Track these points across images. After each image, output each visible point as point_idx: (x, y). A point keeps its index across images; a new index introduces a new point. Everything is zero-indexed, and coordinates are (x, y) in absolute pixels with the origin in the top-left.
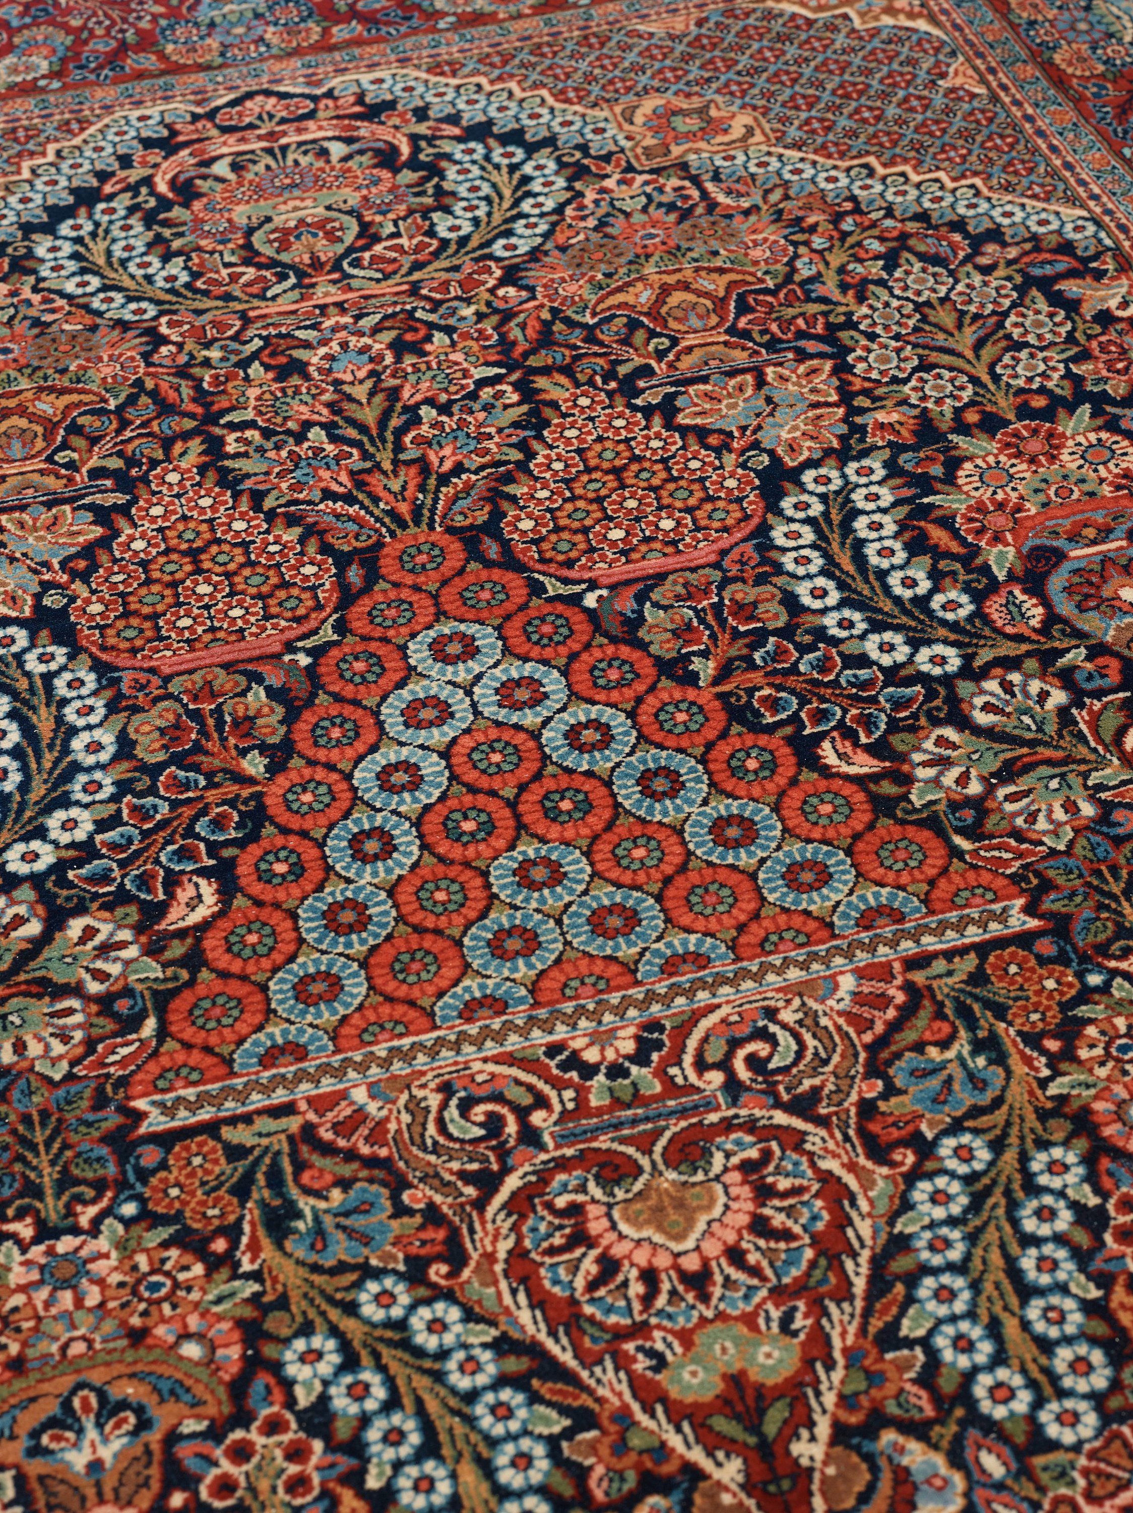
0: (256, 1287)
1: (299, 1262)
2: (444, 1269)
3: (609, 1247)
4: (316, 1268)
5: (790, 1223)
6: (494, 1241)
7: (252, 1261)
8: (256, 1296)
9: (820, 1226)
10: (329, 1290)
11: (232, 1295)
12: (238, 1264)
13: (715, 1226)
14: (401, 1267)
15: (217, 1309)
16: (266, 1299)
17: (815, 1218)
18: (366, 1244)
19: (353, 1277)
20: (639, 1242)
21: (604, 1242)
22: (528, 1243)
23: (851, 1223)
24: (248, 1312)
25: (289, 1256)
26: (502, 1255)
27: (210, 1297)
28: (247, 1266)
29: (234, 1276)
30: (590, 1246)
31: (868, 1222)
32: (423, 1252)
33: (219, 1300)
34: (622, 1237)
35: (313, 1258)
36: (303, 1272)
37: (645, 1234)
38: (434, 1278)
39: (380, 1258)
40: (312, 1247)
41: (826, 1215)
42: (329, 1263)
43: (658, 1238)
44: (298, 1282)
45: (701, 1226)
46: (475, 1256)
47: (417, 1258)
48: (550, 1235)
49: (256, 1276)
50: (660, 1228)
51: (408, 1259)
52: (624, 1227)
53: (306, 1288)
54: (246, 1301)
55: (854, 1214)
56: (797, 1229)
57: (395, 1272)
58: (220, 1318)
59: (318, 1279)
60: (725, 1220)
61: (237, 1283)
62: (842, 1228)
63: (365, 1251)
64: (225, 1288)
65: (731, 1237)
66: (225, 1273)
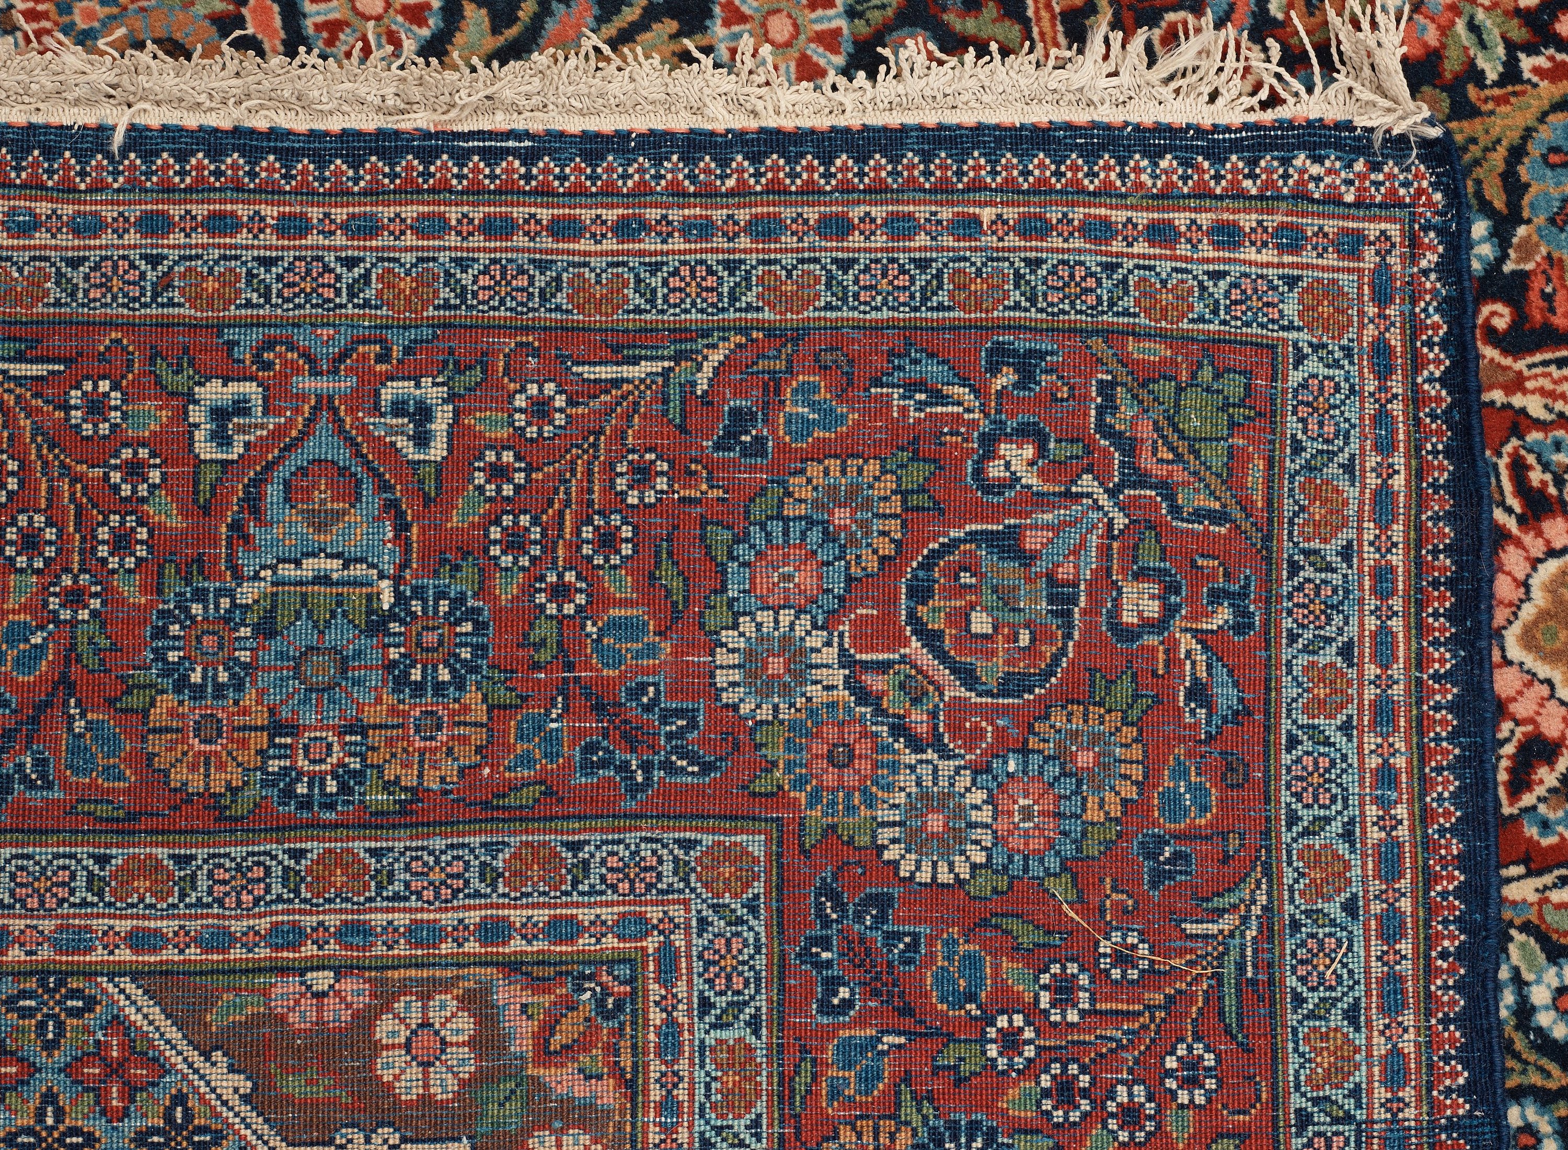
0: (1492, 76)
1: (1528, 133)
2: (1501, 324)
3: (1519, 544)
4: (1517, 153)
5: (1540, 791)
6: (1542, 391)
7: (1536, 70)
8: (1478, 77)
9: (1532, 831)
10: (1479, 172)
11: (1483, 45)
12: (1531, 50)
13: (1545, 690)
14: (1508, 267)
15: (1460, 26)
16: (1472, 92)
17: (1545, 825)
18: (1552, 221)
19: (1499, 203)
20: (1526, 585)
21: (1527, 538)
22: (1534, 436)
23: (1529, 874)
24: (1452, 65)
25: (1542, 118)
26: (1518, 401)
27: (1480, 15)
28: (1527, 63)
29: (1511, 47)
30: (1522, 520)
31: (1533, 897)
32: (1534, 296)
33: (1474, 28)
34: (1535, 563)
35: (1535, 150)
36: (1513, 136)
37: (1537, 594)
38: (1486, 310)
39: (1527, 240)
40: (1555, 150)
41: (1546, 842)
42: (1524, 172)
43: (1528, 612)
44: (1495, 132)
45: (1544, 671)
46: (1521, 365)
47: (1525, 288)
48: (1546, 467)
49: (1511, 74)
50: (1543, 615)
51: (1522, 277)
52: (1552, 566)
53: (1484, 141)
54: (1472, 63)
55: (1548, 879)
56: (1528, 799)
57: (1503, 257)
58: (1445, 30)
59: (1498, 158)
60: (1552, 705)
61: (1501, 51)
62: (1525, 860)
63: (1540, 220)
64: (1493, 35)
65: (1521, 709)
66: (1518, 33)
